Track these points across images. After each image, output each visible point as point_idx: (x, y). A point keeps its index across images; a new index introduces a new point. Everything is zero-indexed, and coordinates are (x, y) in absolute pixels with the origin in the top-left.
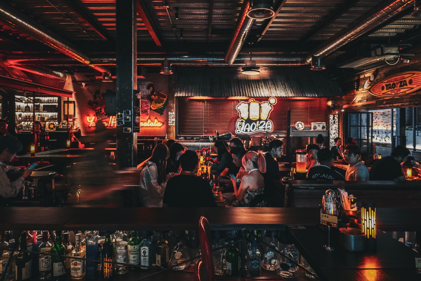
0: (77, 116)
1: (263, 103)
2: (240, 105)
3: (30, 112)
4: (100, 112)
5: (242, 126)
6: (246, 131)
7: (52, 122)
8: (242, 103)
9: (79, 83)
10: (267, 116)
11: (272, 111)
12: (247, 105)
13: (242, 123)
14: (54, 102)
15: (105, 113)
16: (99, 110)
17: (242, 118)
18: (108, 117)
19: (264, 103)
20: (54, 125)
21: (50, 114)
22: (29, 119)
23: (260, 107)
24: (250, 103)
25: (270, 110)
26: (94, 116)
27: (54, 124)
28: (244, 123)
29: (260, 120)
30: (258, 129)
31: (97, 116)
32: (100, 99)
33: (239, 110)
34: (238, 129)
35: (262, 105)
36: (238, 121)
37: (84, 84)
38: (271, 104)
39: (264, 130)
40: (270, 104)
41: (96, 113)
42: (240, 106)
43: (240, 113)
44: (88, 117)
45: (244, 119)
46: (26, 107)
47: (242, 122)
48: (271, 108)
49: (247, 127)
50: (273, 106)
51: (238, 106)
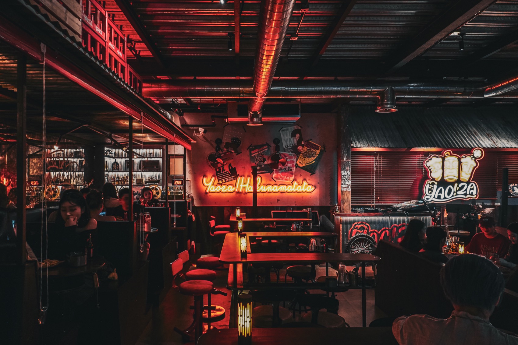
0: (188, 177)
1: (464, 157)
2: (431, 159)
3: (119, 171)
4: (223, 171)
5: (432, 191)
6: (439, 197)
7: (154, 187)
8: (433, 156)
9: (191, 128)
10: (469, 176)
11: (476, 169)
12: (440, 160)
13: (432, 186)
14: (154, 156)
15: (229, 172)
16: (221, 168)
17: (433, 179)
18: (234, 178)
19: (466, 157)
20: (157, 191)
21: (148, 175)
22: (118, 181)
23: (460, 163)
24: (445, 156)
25: (474, 167)
26: (214, 176)
27: (156, 189)
28: (435, 186)
29: (459, 181)
30: (457, 194)
31: (218, 176)
32: (222, 152)
33: (429, 167)
34: (427, 195)
35: (462, 160)
36: (427, 184)
37: (201, 130)
38: (476, 158)
39: (464, 196)
40: (473, 159)
41: (217, 172)
42: (430, 161)
43: (431, 172)
44: (205, 179)
45: (436, 180)
46: (114, 164)
47: (433, 184)
48: (475, 165)
49: (441, 192)
50: (478, 160)
51: (428, 161)
